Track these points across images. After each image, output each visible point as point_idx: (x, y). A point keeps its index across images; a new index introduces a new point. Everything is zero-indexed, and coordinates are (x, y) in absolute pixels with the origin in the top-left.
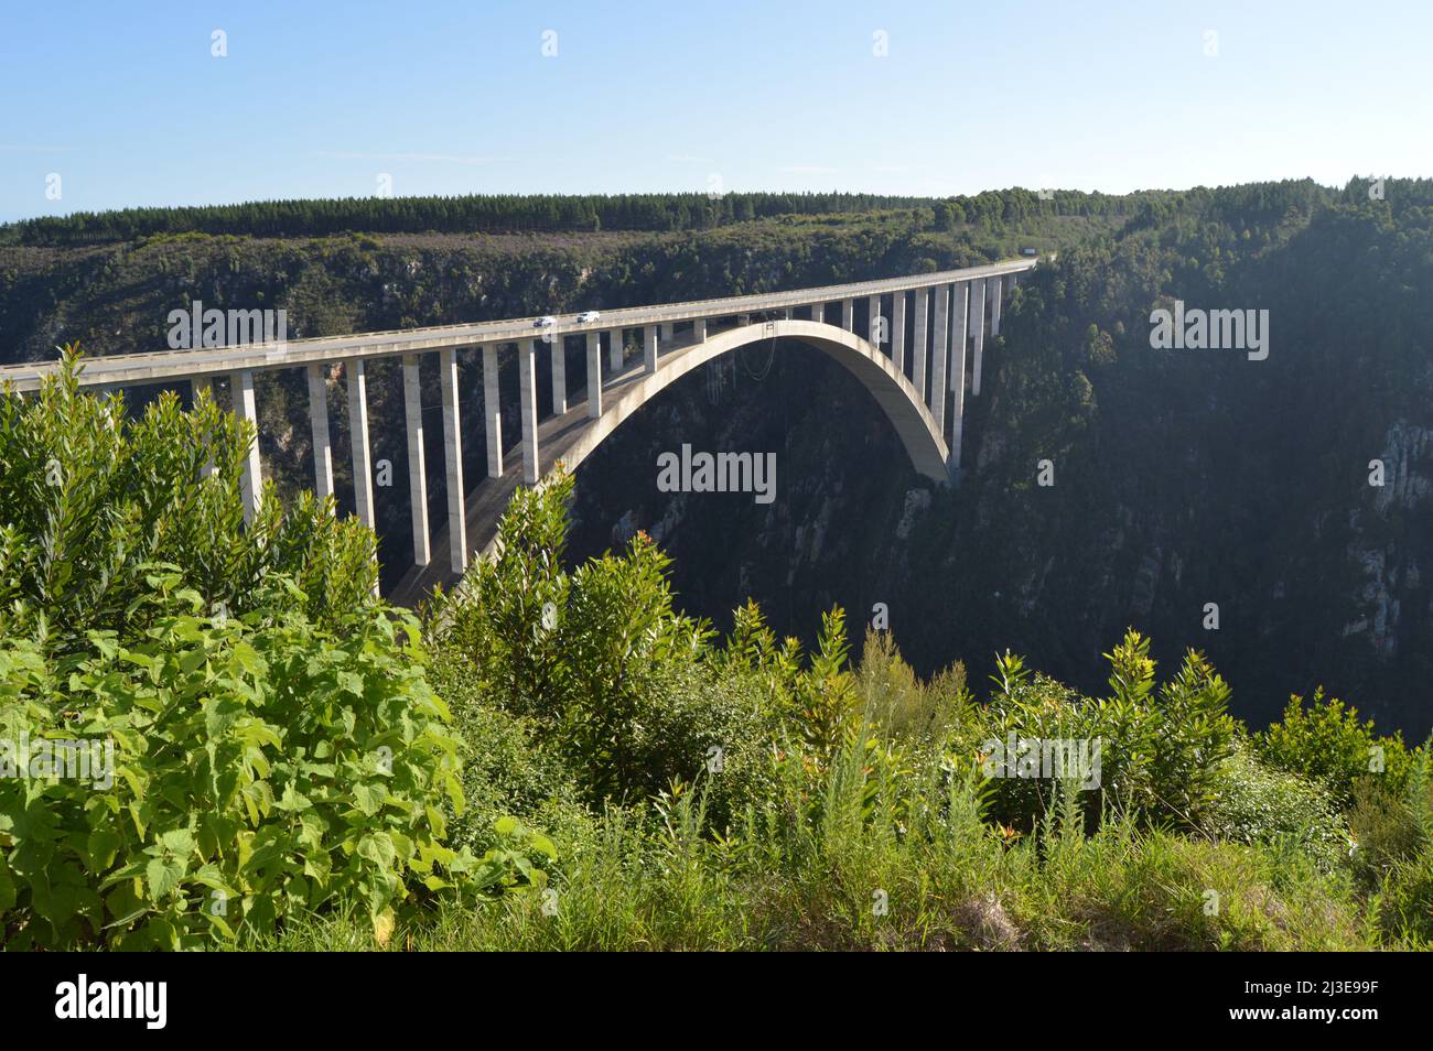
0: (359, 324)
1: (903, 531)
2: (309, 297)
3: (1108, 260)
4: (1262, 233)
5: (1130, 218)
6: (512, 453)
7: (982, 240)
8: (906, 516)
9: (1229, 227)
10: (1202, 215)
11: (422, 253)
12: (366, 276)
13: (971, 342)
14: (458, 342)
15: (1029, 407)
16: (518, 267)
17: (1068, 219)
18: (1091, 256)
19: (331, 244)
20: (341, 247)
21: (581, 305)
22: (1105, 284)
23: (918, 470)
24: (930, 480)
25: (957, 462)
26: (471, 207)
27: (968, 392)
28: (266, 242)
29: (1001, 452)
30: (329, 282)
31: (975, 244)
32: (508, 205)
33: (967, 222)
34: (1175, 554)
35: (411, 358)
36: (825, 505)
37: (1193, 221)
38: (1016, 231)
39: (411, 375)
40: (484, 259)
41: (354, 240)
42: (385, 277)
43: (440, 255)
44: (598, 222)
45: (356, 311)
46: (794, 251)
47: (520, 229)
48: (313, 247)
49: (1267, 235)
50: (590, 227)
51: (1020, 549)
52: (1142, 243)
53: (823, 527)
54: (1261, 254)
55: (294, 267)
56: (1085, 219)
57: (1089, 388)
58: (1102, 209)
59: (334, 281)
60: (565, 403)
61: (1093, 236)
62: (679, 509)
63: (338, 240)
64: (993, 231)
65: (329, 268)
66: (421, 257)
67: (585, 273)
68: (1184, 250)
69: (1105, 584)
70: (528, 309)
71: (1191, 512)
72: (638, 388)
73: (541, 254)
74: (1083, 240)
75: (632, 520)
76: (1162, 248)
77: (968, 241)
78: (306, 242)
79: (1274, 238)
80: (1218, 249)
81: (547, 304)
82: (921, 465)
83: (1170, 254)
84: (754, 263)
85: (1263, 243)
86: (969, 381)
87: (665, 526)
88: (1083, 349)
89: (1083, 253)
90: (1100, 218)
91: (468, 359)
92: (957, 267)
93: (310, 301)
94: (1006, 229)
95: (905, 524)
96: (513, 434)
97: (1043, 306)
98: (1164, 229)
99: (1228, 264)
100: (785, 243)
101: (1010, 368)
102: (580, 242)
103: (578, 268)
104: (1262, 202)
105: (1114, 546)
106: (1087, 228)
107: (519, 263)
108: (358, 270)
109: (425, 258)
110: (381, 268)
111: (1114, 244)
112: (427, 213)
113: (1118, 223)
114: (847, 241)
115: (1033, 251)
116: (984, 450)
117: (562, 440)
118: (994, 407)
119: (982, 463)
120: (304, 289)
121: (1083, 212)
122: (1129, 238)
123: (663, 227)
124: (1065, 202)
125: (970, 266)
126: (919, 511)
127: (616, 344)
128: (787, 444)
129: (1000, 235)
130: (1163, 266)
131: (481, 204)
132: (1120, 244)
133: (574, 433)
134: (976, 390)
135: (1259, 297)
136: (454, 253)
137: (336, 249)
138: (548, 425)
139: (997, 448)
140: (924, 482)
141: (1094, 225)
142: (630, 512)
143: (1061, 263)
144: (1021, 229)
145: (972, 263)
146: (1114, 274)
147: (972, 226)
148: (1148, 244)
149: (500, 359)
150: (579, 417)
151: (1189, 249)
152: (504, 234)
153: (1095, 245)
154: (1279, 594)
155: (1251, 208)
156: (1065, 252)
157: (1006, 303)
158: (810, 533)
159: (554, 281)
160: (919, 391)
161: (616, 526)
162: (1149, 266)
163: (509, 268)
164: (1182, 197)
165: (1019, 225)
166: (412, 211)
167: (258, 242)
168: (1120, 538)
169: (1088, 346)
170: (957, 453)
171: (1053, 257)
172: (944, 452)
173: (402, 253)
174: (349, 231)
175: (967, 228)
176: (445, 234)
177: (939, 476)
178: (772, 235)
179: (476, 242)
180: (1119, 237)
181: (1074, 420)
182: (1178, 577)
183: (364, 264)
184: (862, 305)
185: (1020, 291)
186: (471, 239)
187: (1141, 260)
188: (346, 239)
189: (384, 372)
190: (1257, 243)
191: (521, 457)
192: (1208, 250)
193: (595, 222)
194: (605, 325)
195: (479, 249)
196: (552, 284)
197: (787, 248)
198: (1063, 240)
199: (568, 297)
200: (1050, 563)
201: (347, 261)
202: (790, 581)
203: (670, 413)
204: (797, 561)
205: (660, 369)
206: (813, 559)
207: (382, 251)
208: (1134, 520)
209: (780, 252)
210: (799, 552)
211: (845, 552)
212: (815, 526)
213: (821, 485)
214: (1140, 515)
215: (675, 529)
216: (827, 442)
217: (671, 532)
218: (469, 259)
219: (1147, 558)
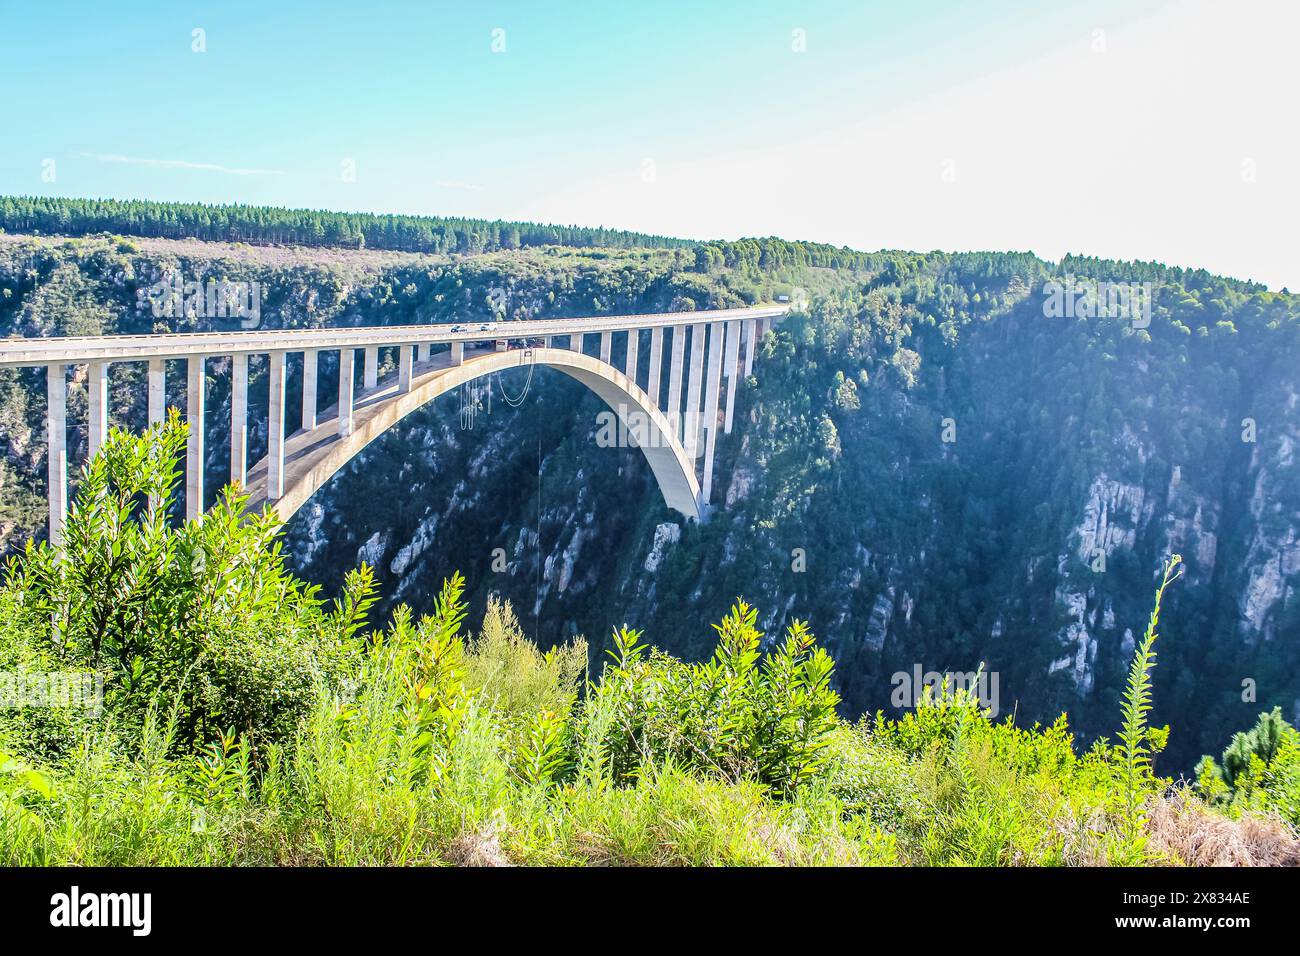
0: (110, 328)
1: (652, 564)
2: (59, 297)
3: (855, 312)
4: (991, 298)
5: (876, 274)
6: (257, 467)
7: (740, 284)
8: (655, 549)
9: (962, 290)
10: (939, 277)
11: (180, 260)
12: (120, 279)
13: (724, 381)
14: (208, 349)
15: (777, 448)
16: (279, 278)
17: (821, 270)
18: (839, 306)
19: (86, 246)
20: (98, 249)
21: (343, 320)
22: (851, 334)
23: (670, 504)
24: (681, 514)
25: (707, 498)
26: (234, 217)
27: (721, 430)
28: (19, 238)
29: (749, 490)
30: (81, 283)
31: (731, 287)
32: (273, 217)
33: (726, 265)
34: (906, 594)
35: (158, 364)
36: (576, 536)
37: (931, 283)
38: (772, 278)
39: (157, 380)
40: (244, 270)
41: (111, 242)
42: (141, 282)
43: (199, 263)
44: (363, 241)
45: (108, 315)
46: (556, 281)
47: (283, 242)
48: (68, 246)
49: (994, 299)
50: (355, 245)
51: (764, 586)
52: (886, 298)
53: (572, 557)
54: (989, 317)
55: (46, 266)
56: (835, 272)
57: (834, 431)
58: (851, 264)
59: (86, 282)
60: (315, 418)
61: (842, 288)
62: (428, 534)
63: (95, 242)
64: (750, 277)
65: (82, 269)
66: (179, 264)
67: (346, 290)
68: (922, 308)
69: (842, 621)
70: (285, 324)
71: (923, 554)
72: (391, 408)
73: (303, 269)
74: (833, 292)
75: (380, 542)
76: (904, 304)
77: (726, 284)
78: (61, 241)
79: (1001, 303)
80: (952, 309)
81: (305, 319)
82: (672, 501)
83: (911, 311)
84: (517, 290)
85: (991, 307)
86: (722, 419)
87: (413, 549)
88: (829, 394)
89: (832, 303)
90: (850, 273)
91: (220, 369)
92: (714, 308)
93: (60, 302)
94: (762, 275)
95: (654, 558)
96: (258, 448)
97: (794, 351)
98: (905, 287)
99: (960, 324)
100: (549, 273)
101: (761, 409)
102: (343, 259)
103: (339, 285)
104: (990, 269)
105: (851, 585)
106: (837, 281)
107: (279, 276)
108: (113, 274)
109: (184, 265)
110: (138, 272)
111: (861, 297)
112: (189, 219)
113: (865, 278)
114: (610, 276)
115: (786, 298)
116: (733, 488)
117: (309, 455)
118: (744, 446)
119: (731, 500)
120: (55, 289)
121: (833, 265)
122: (874, 293)
123: (429, 249)
124: (818, 255)
125: (727, 308)
126: (668, 545)
127: (371, 360)
128: (540, 473)
129: (757, 281)
130: (903, 321)
131: (245, 215)
132: (866, 298)
133: (321, 450)
134: (728, 429)
135: (987, 356)
136: (213, 262)
137: (92, 252)
138: (299, 441)
139: (746, 486)
140: (674, 516)
141: (843, 278)
142: (378, 534)
143: (811, 312)
144: (776, 277)
145: (728, 304)
146: (860, 326)
147: (731, 270)
148: (891, 300)
149: (251, 372)
150: (328, 434)
151: (927, 307)
152: (265, 245)
153: (843, 297)
154: (997, 633)
155: (982, 275)
156: (816, 301)
157: (760, 346)
158: (559, 564)
159: (314, 295)
160: (672, 426)
161: (363, 548)
162: (891, 320)
163: (269, 280)
164: (923, 259)
165: (774, 272)
166: (174, 217)
167: (10, 238)
168: (858, 577)
169: (834, 392)
170: (707, 489)
171: (805, 305)
172: (695, 487)
173: (160, 258)
174: (106, 233)
175: (726, 271)
176: (206, 242)
177: (689, 511)
178: (537, 265)
179: (236, 252)
180: (865, 291)
181: (819, 461)
182: (908, 616)
183: (121, 267)
184: (620, 339)
185: (773, 336)
186: (232, 249)
187: (884, 314)
188: (104, 240)
189: (132, 378)
190: (985, 306)
191: (265, 471)
192: (944, 310)
193: (360, 240)
194: (360, 342)
195: (239, 259)
196: (312, 299)
197: (550, 278)
198: (815, 290)
199: (327, 313)
200: (792, 599)
201: (101, 263)
202: (537, 611)
203: (423, 435)
204: (544, 591)
205: (414, 389)
206: (562, 589)
207: (140, 255)
208: (871, 561)
209: (543, 281)
210: (547, 581)
211: (593, 583)
212: (565, 555)
213: (573, 515)
214: (876, 555)
215: (423, 554)
216: (580, 472)
217: (418, 558)
218: (228, 269)
219: (881, 598)
